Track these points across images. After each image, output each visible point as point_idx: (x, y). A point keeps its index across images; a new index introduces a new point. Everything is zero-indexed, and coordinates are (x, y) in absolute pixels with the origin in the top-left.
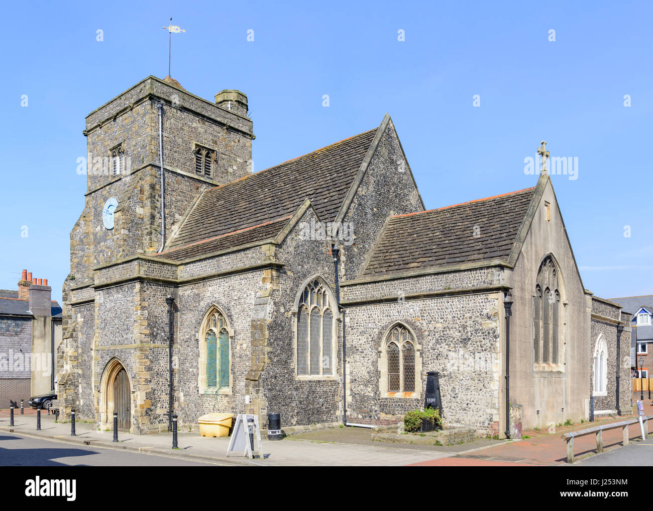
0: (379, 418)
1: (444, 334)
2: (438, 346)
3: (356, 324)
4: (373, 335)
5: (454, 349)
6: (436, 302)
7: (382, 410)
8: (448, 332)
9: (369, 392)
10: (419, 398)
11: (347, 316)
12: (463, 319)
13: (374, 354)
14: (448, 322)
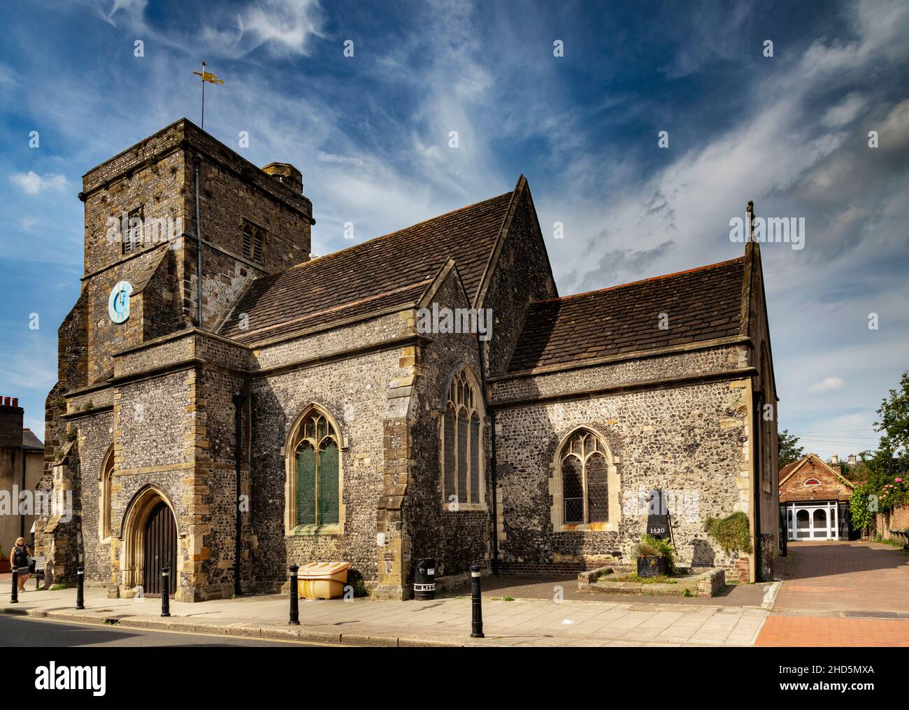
0: (551, 561)
1: (658, 440)
2: (647, 457)
3: (512, 433)
4: (540, 447)
5: (673, 460)
6: (643, 396)
7: (556, 550)
8: (664, 437)
9: (535, 524)
10: (617, 530)
11: (498, 424)
12: (687, 418)
13: (542, 472)
14: (663, 423)
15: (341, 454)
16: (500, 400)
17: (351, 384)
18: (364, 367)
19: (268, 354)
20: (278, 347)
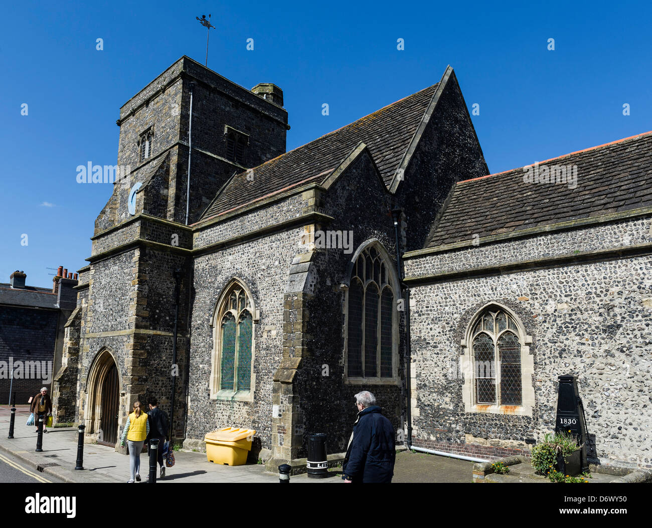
0: (463, 442)
1: (573, 320)
2: (562, 337)
3: (425, 309)
4: (452, 323)
5: (590, 342)
6: (556, 272)
7: (468, 431)
8: (579, 316)
9: (446, 402)
10: (530, 415)
11: (412, 298)
12: (606, 295)
13: (454, 349)
14: (578, 301)
15: (254, 325)
16: (414, 275)
17: (264, 261)
18: (274, 245)
19: (204, 235)
20: (212, 229)
